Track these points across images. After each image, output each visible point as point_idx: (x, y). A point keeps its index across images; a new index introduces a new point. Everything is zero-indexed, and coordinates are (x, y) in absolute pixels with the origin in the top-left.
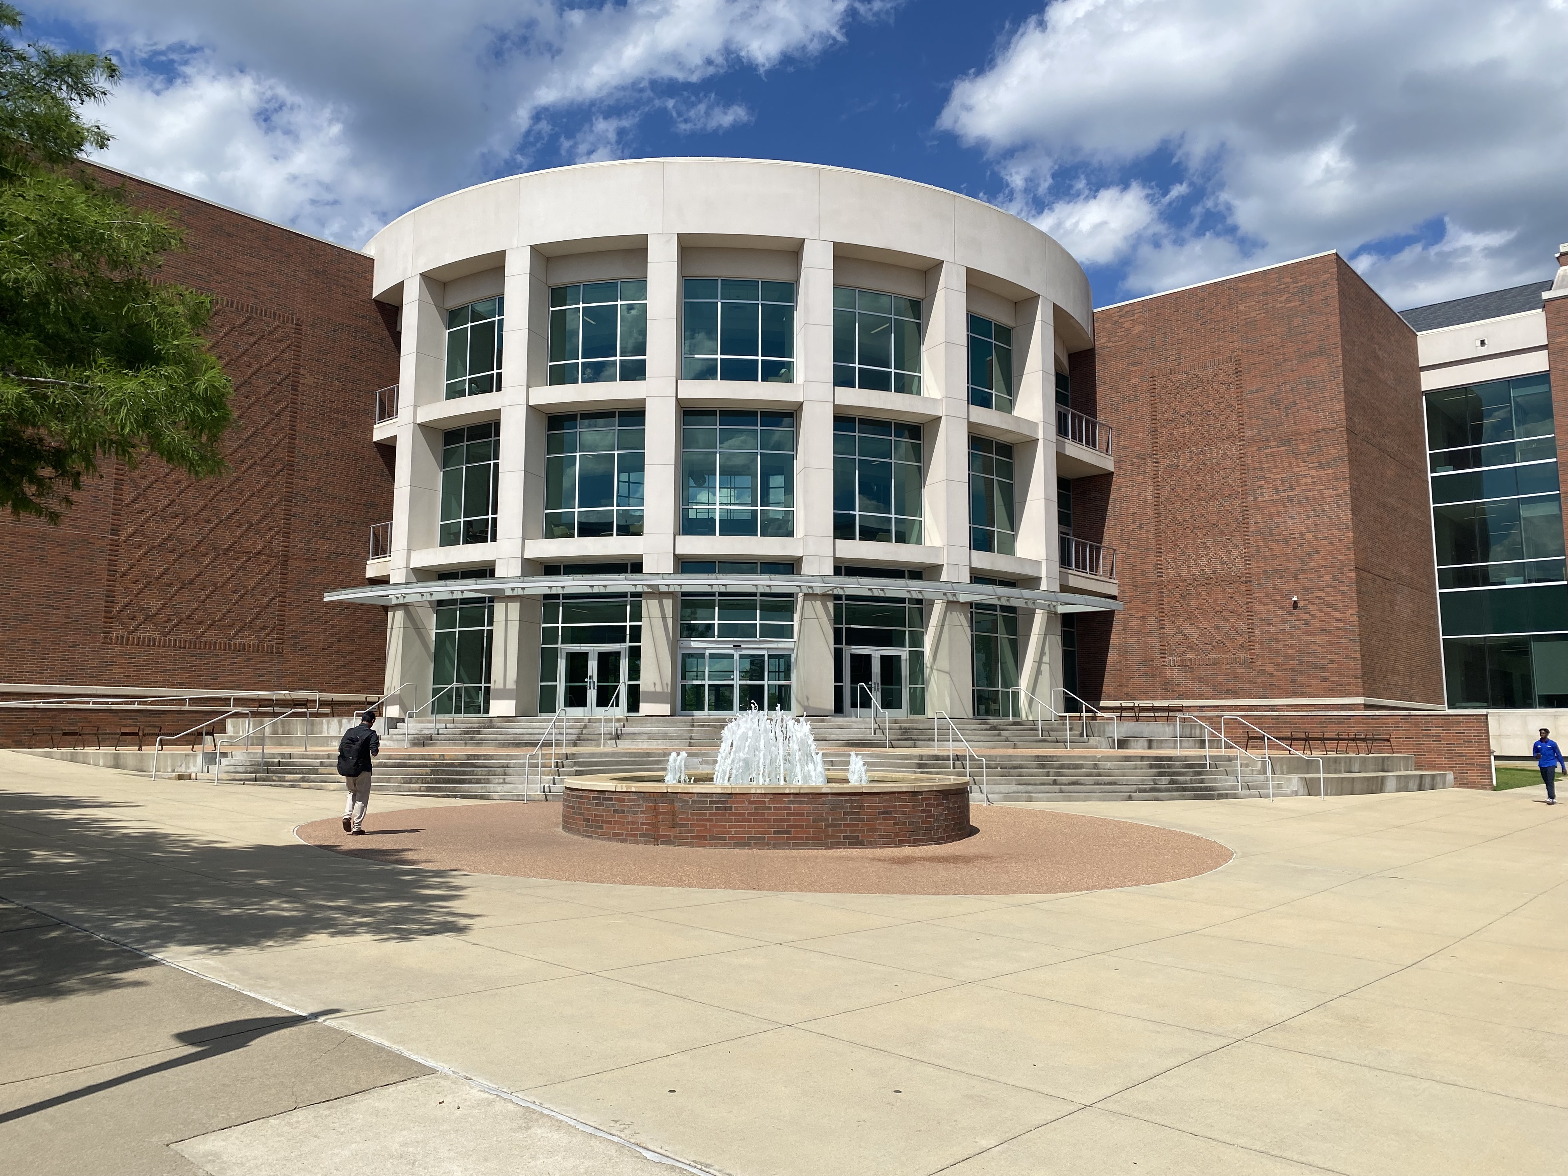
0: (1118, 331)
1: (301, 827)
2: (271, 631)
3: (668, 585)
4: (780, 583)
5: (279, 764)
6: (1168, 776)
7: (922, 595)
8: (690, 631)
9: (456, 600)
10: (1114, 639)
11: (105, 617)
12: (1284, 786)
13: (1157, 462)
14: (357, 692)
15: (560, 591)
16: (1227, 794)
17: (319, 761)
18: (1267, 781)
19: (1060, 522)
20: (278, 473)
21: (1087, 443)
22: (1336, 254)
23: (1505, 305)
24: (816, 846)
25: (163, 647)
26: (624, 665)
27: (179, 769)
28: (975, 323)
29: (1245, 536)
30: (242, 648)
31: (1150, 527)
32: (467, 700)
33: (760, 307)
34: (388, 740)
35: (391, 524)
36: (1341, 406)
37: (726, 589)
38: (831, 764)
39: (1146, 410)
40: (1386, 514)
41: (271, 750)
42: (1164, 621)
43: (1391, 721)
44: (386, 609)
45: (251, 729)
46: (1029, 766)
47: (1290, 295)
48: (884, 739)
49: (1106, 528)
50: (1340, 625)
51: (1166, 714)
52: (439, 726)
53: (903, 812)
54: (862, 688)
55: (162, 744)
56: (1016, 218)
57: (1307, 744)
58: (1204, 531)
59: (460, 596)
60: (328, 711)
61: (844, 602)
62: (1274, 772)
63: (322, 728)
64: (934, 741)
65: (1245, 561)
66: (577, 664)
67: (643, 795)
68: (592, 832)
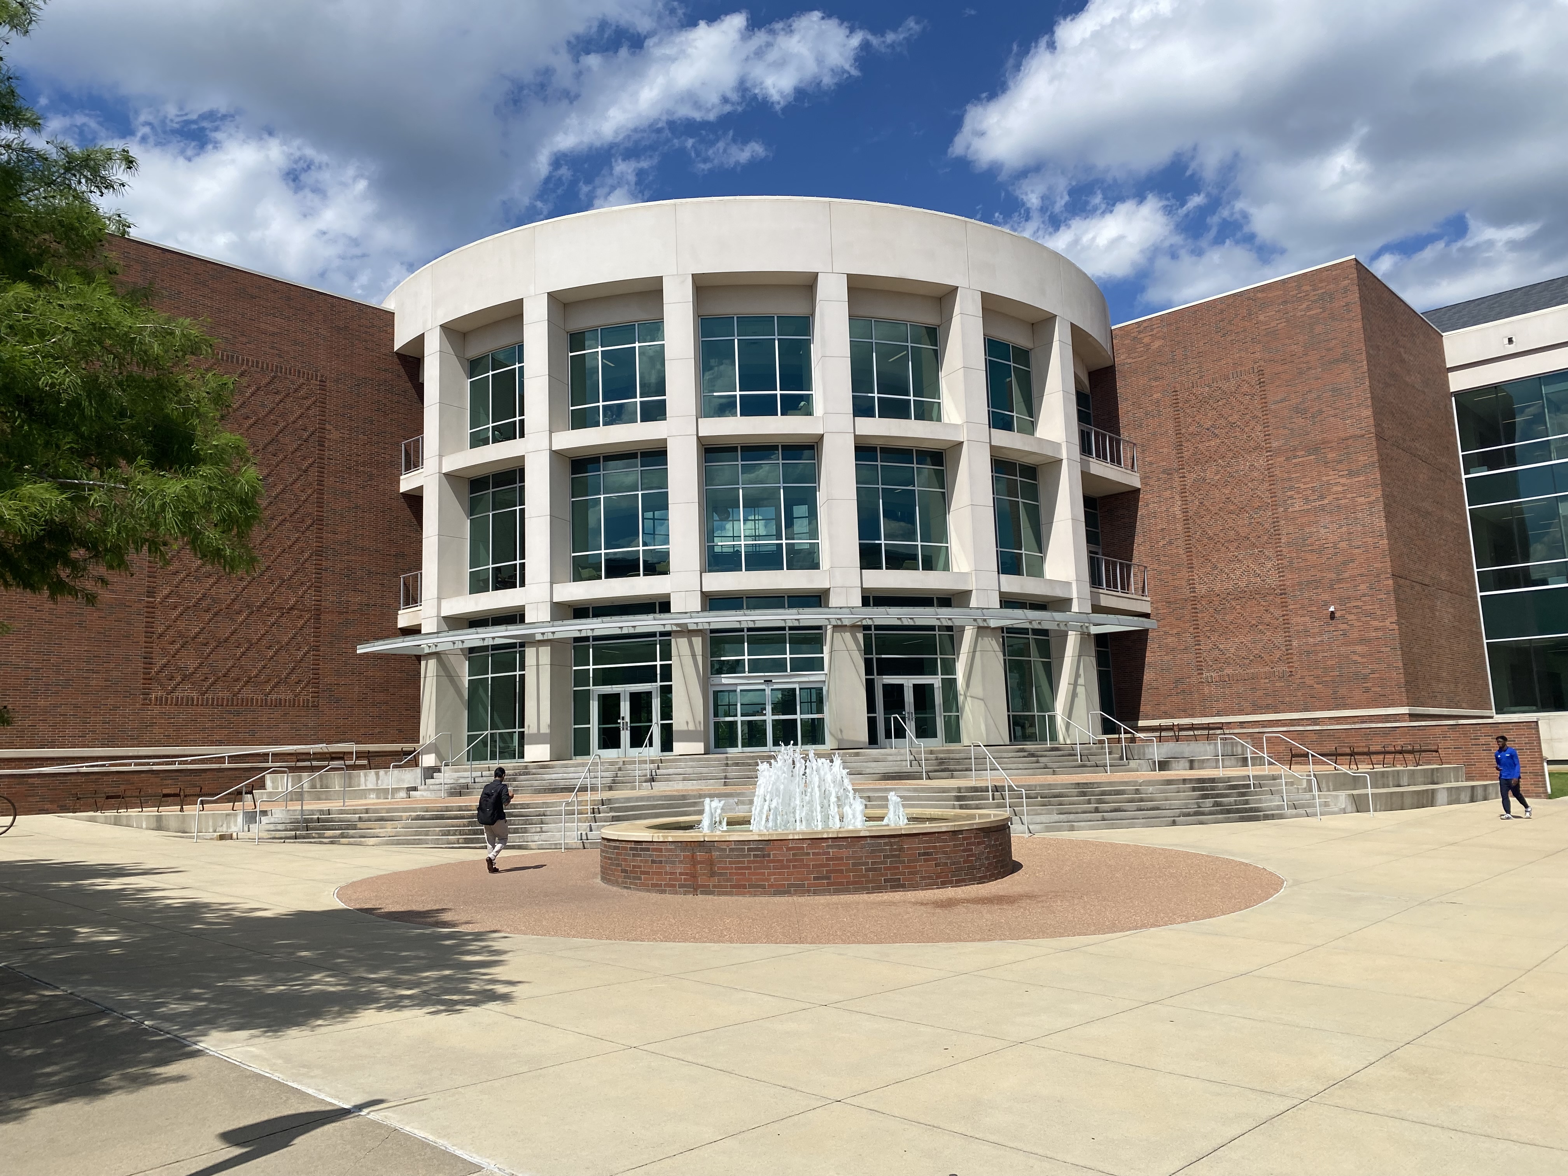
0: (1137, 346)
1: (342, 888)
2: (307, 686)
3: (697, 623)
4: (808, 617)
5: (318, 820)
6: (1212, 798)
7: (953, 622)
8: (720, 668)
9: (488, 646)
10: (1149, 657)
11: (144, 679)
12: (1331, 803)
13: (1184, 477)
14: (393, 742)
15: (590, 634)
16: (1273, 815)
17: (357, 816)
18: (1314, 798)
19: (1088, 541)
20: (308, 529)
21: (1112, 461)
22: (1356, 259)
23: (1531, 302)
24: (856, 891)
25: (202, 705)
26: (656, 704)
27: (221, 829)
28: (993, 347)
29: (1277, 547)
30: (279, 703)
31: (1180, 542)
32: (502, 745)
33: (777, 342)
34: (425, 790)
35: (421, 574)
36: (1368, 412)
37: (755, 624)
38: (867, 799)
39: (1170, 425)
40: (1421, 519)
41: (312, 806)
42: (1199, 636)
43: (1438, 731)
44: (419, 658)
45: (290, 784)
46: (1069, 794)
47: (1310, 303)
48: (921, 770)
49: (1135, 545)
50: (1380, 634)
51: (1206, 732)
52: (475, 774)
53: (945, 853)
54: (895, 718)
55: (202, 803)
56: (1028, 240)
57: (1353, 760)
58: (1236, 544)
59: (491, 642)
60: (365, 762)
61: (873, 632)
62: (1320, 790)
63: (359, 780)
64: (972, 770)
65: (1279, 572)
66: (609, 705)
67: (680, 844)
68: (631, 883)
